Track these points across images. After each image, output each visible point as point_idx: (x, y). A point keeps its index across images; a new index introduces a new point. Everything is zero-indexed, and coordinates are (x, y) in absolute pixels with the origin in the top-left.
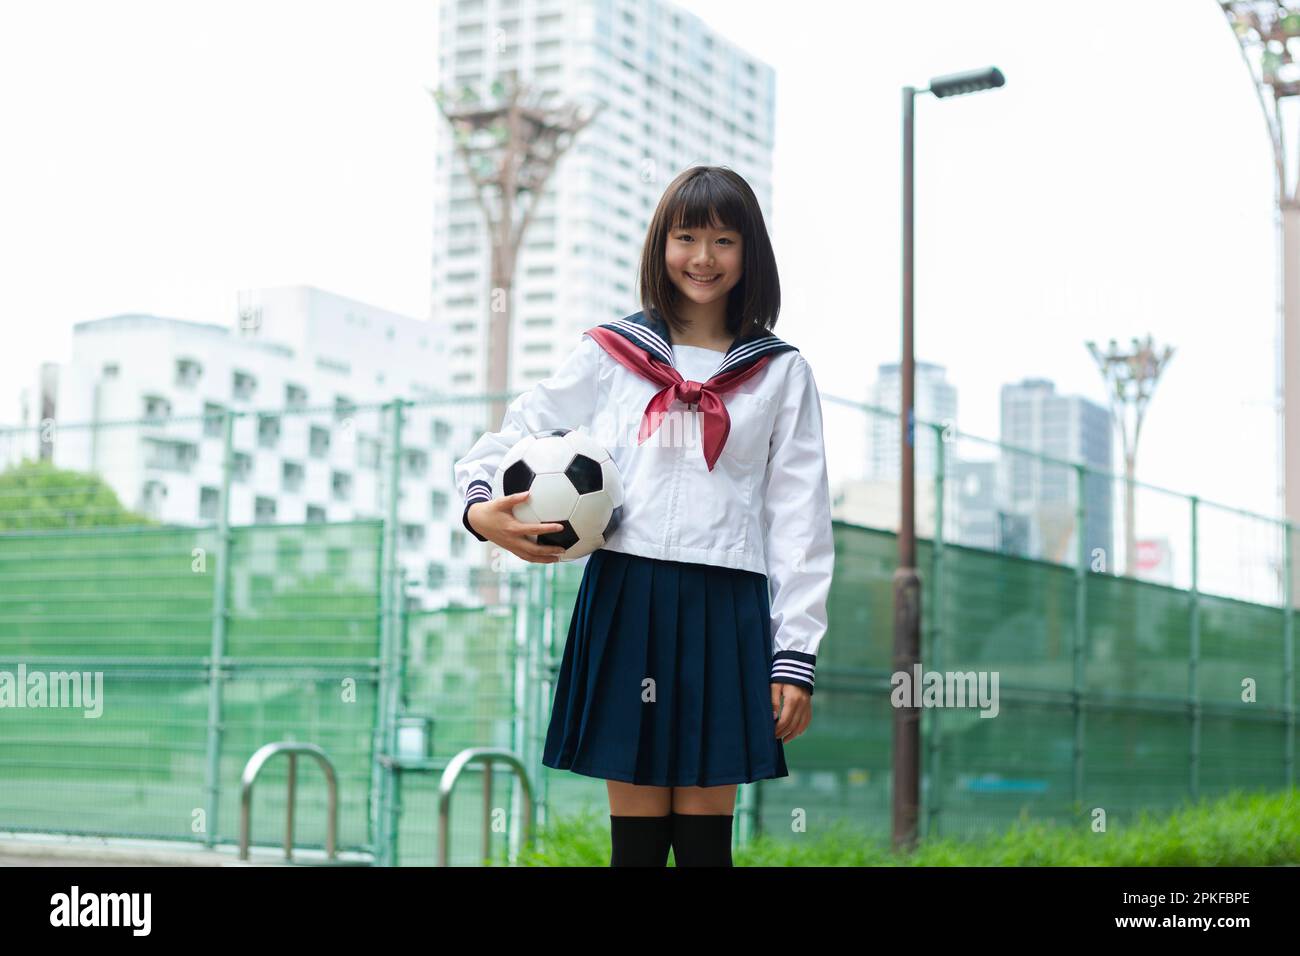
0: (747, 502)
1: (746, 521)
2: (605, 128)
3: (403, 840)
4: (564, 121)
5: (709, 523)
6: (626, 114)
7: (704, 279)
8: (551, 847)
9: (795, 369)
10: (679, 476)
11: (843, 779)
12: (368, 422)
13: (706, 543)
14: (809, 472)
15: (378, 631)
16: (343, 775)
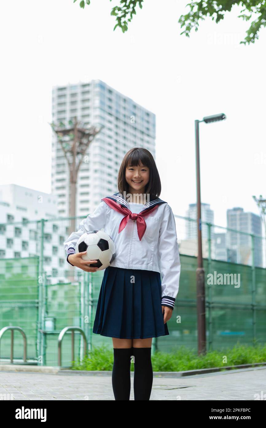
0: (153, 250)
1: (153, 256)
2: (104, 134)
3: (47, 355)
4: (91, 132)
5: (141, 257)
6: (110, 129)
7: (138, 182)
8: (93, 357)
9: (166, 209)
10: (132, 243)
11: (182, 333)
12: (33, 226)
13: (141, 263)
14: (172, 240)
15: (38, 291)
16: (27, 336)
